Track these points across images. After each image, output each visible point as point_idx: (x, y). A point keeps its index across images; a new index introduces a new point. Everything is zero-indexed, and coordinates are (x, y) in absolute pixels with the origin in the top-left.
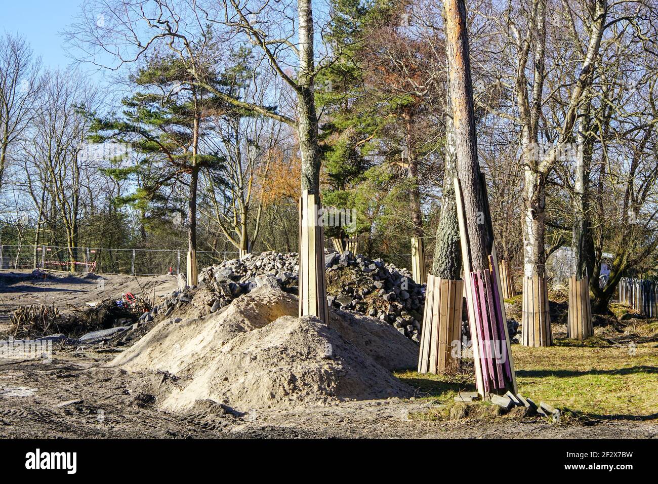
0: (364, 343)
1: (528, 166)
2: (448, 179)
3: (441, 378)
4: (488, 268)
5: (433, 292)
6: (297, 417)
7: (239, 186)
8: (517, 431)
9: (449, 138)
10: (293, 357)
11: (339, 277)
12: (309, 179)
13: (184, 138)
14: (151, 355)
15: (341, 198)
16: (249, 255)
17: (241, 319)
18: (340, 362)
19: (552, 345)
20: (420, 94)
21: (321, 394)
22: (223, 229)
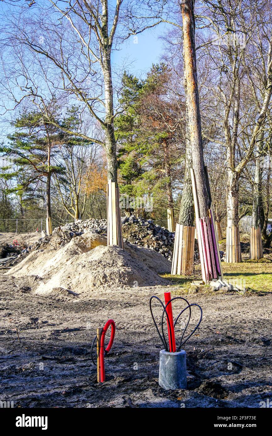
0: (143, 260)
1: (230, 168)
2: (187, 173)
3: (183, 277)
4: (209, 216)
5: (179, 233)
6: (107, 294)
7: (73, 185)
8: (223, 298)
9: (188, 151)
10: (105, 265)
11: (129, 229)
12: (111, 174)
13: (42, 158)
14: (28, 269)
15: (129, 189)
16: (80, 221)
17: (76, 248)
18: (130, 268)
19: (242, 262)
20: (172, 131)
21: (120, 283)
22: (65, 208)
